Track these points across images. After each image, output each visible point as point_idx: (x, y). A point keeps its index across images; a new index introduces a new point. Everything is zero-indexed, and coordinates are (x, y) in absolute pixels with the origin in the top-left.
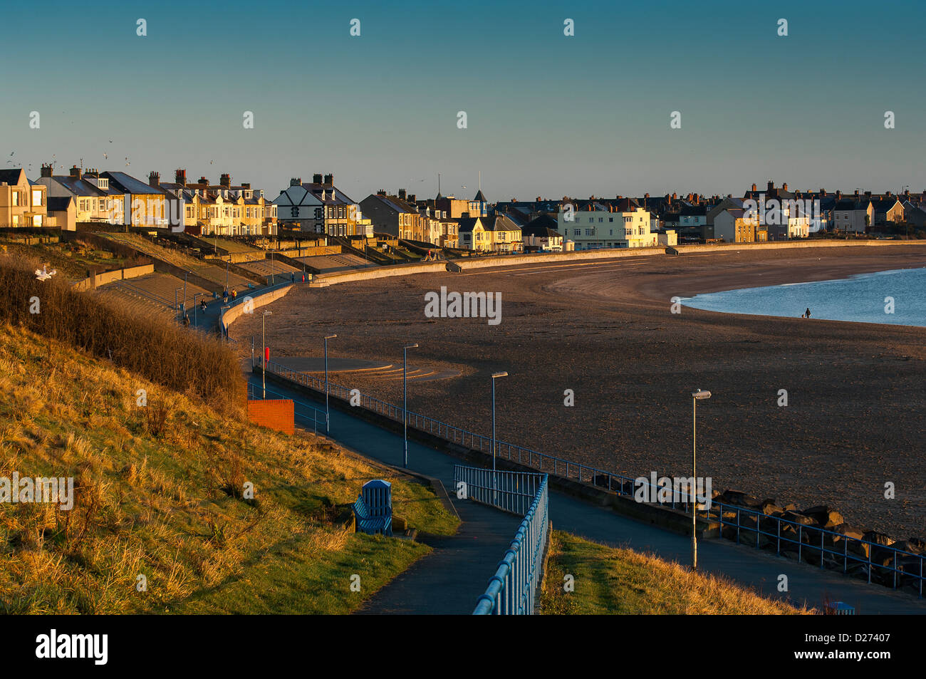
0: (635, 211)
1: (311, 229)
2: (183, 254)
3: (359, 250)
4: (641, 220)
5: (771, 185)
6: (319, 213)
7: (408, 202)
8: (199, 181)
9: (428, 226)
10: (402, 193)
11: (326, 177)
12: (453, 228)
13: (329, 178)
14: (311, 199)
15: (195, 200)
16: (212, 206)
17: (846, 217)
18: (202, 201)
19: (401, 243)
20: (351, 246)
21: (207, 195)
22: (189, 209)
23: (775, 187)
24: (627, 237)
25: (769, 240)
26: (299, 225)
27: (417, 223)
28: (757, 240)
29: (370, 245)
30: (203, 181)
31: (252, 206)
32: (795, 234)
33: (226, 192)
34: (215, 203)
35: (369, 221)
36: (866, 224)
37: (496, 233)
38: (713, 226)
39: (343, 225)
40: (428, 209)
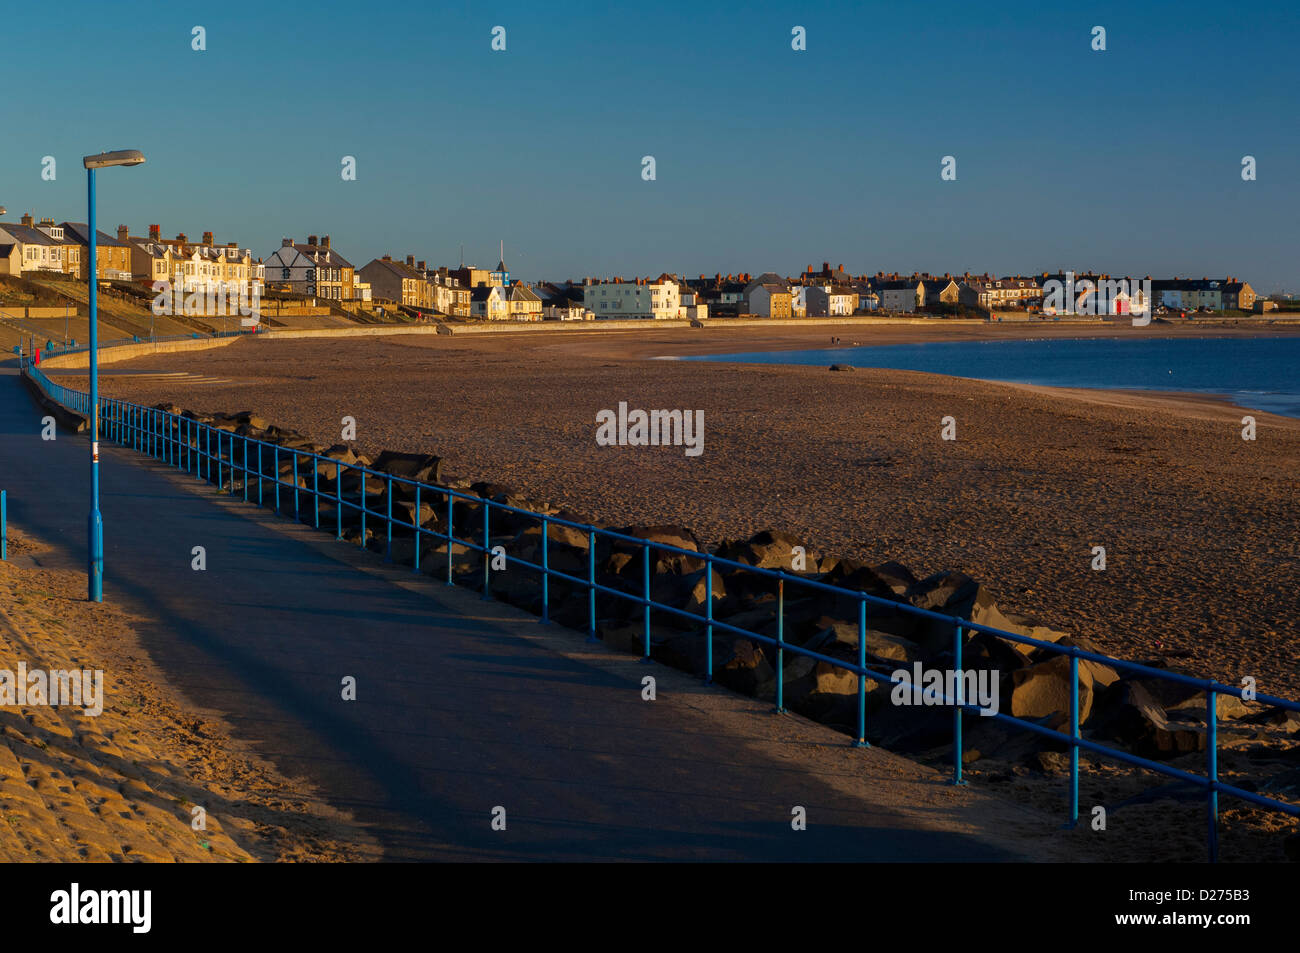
0: (663, 284)
1: (302, 291)
2: (132, 304)
3: (351, 313)
4: (669, 293)
5: (826, 266)
6: (311, 276)
7: (415, 269)
8: (178, 238)
9: (435, 293)
10: (410, 259)
11: (323, 239)
12: (465, 296)
13: (325, 241)
14: (302, 261)
15: (166, 255)
16: (187, 262)
17: (896, 297)
18: (175, 257)
19: (400, 308)
20: (340, 308)
21: (183, 252)
22: (159, 265)
23: (830, 268)
24: (654, 310)
25: (807, 316)
26: (290, 286)
27: (423, 290)
28: (794, 315)
29: (364, 308)
30: (181, 238)
31: (234, 265)
32: (836, 312)
33: (206, 250)
34: (191, 259)
35: (369, 285)
36: (915, 303)
37: (513, 303)
38: (748, 302)
39: (337, 287)
40: (437, 276)
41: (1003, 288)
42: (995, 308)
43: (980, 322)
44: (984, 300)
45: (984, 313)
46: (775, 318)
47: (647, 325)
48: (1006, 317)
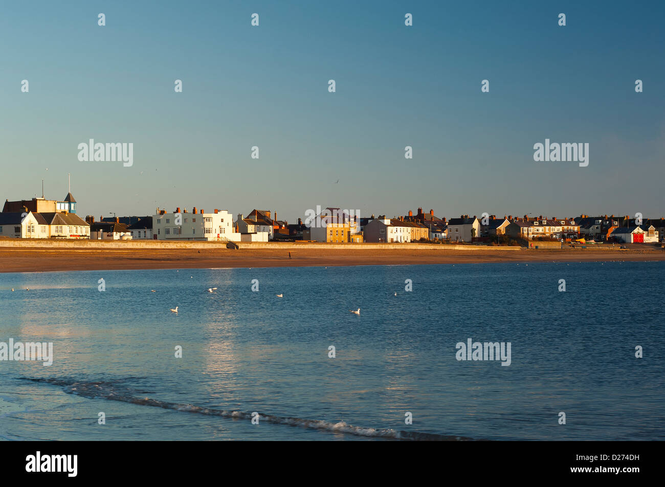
4: (222, 221)
17: (457, 231)
24: (206, 235)
28: (350, 241)
36: (472, 235)
37: (54, 227)
38: (310, 231)
41: (547, 225)
42: (534, 239)
43: (517, 248)
44: (525, 232)
45: (524, 242)
46: (331, 243)
47: (199, 246)
48: (542, 245)
